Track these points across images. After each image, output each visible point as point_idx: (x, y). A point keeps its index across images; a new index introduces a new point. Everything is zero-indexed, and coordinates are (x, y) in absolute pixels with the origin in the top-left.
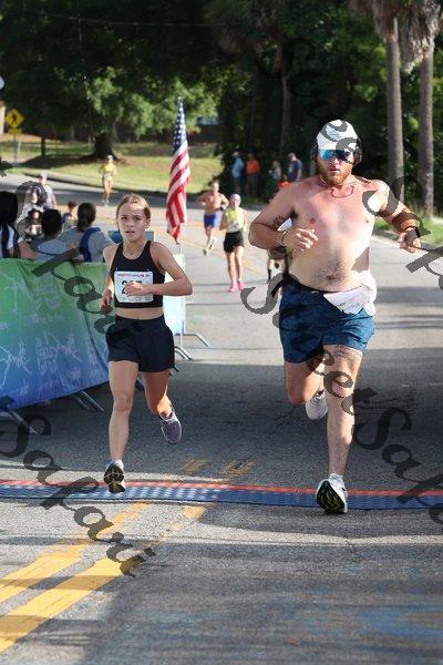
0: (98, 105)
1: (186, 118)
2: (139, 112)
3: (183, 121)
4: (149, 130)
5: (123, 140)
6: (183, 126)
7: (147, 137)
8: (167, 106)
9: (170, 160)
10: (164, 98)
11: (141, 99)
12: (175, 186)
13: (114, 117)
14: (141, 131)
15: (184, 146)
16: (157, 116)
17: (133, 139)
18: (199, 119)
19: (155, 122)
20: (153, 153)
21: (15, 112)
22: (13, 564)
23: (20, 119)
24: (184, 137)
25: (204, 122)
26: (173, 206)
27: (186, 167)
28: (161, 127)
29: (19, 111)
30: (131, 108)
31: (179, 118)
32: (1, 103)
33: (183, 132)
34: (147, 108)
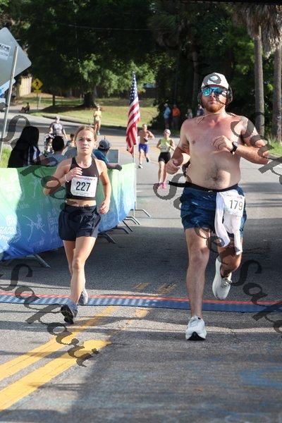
0: (86, 76)
1: (137, 84)
2: (110, 80)
3: (135, 85)
4: (115, 91)
5: (100, 96)
6: (135, 89)
7: (115, 94)
8: (126, 77)
9: (128, 108)
10: (124, 72)
11: (111, 72)
12: (131, 123)
13: (95, 83)
14: (111, 91)
15: (136, 100)
16: (120, 83)
17: (106, 96)
18: (145, 84)
19: (119, 86)
20: (117, 104)
21: (37, 80)
22: (36, 343)
23: (40, 84)
24: (136, 95)
25: (148, 86)
26: (130, 136)
27: (137, 112)
28: (122, 89)
29: (40, 79)
30: (105, 78)
31: (133, 84)
32: (29, 75)
33: (136, 92)
34: (114, 78)
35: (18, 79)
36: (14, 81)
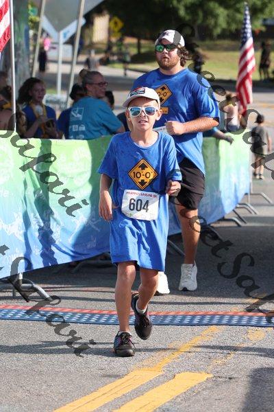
0: (182, 12)
1: (251, 19)
2: (216, 16)
3: (248, 22)
4: (224, 30)
5: (203, 38)
6: (249, 26)
7: (223, 36)
8: (238, 11)
9: (238, 54)
10: (235, 4)
11: (217, 5)
12: (244, 74)
13: (195, 21)
14: (218, 31)
15: (250, 42)
16: (231, 20)
17: (211, 37)
18: (265, 20)
19: (228, 23)
20: (227, 49)
21: (116, 19)
22: (109, 376)
23: (120, 24)
24: (249, 35)
25: (269, 22)
26: (242, 90)
27: (252, 59)
28: (233, 27)
29: (120, 17)
30: (209, 13)
31: (245, 19)
32: (105, 12)
33: (249, 31)
34: (222, 13)
35: (89, 18)
36: (82, 21)
